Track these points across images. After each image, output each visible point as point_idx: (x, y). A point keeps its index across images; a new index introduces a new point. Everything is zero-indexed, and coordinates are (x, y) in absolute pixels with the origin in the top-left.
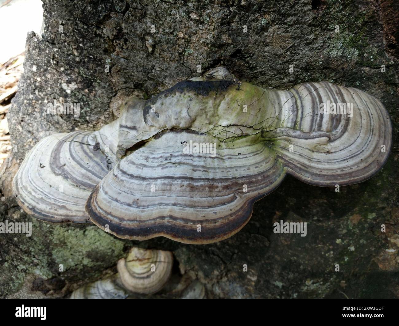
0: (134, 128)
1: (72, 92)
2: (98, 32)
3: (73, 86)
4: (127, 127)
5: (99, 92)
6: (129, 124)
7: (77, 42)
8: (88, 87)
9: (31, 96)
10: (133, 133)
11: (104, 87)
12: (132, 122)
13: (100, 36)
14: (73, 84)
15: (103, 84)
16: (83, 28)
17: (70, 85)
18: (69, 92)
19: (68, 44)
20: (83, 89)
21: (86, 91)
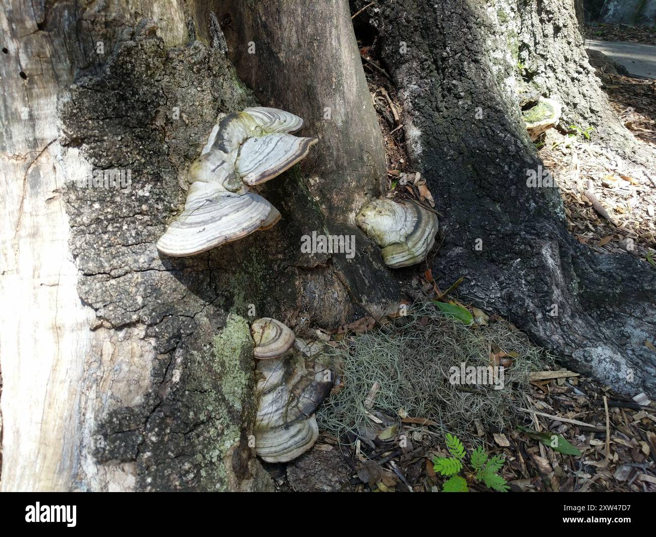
0: (224, 162)
1: (150, 192)
2: (154, 127)
3: (148, 187)
4: (218, 166)
5: (167, 178)
6: (218, 163)
7: (137, 146)
8: (158, 181)
9: (106, 237)
10: (225, 165)
11: (169, 172)
12: (219, 160)
13: (155, 129)
14: (147, 185)
15: (167, 170)
16: (141, 131)
17: (145, 189)
18: (147, 194)
19: (131, 153)
20: (156, 184)
21: (159, 184)
